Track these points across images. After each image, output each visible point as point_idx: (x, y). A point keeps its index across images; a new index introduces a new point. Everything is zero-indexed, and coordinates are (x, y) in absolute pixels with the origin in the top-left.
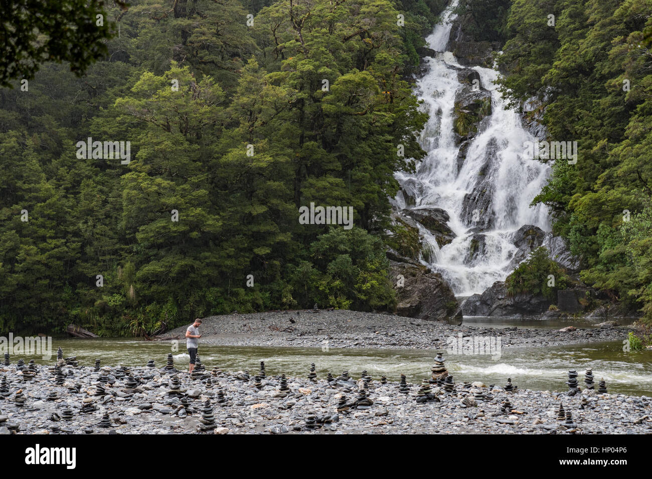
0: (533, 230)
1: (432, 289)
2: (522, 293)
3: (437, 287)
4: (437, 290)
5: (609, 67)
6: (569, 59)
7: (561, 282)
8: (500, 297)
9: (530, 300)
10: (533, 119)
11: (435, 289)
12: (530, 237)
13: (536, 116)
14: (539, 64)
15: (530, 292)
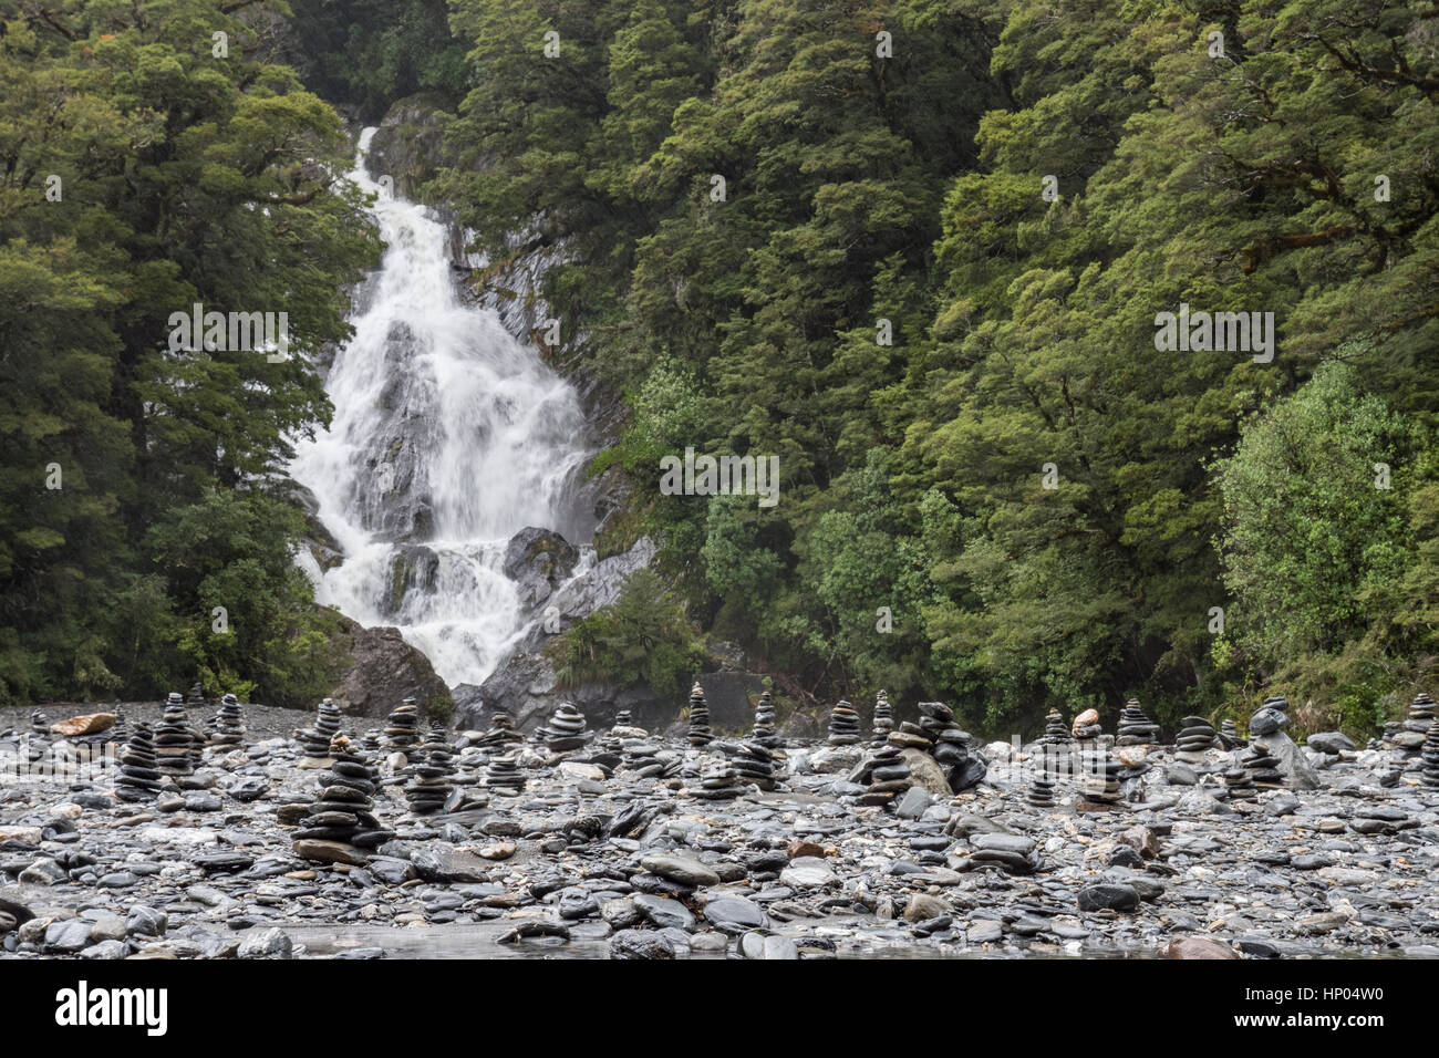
0: (548, 539)
1: (393, 666)
2: (594, 680)
3: (403, 660)
4: (404, 667)
5: (820, 158)
6: (699, 133)
7: (691, 655)
8: (536, 690)
9: (614, 698)
10: (487, 287)
11: (398, 666)
12: (545, 556)
13: (495, 281)
14: (554, 151)
15: (615, 679)
